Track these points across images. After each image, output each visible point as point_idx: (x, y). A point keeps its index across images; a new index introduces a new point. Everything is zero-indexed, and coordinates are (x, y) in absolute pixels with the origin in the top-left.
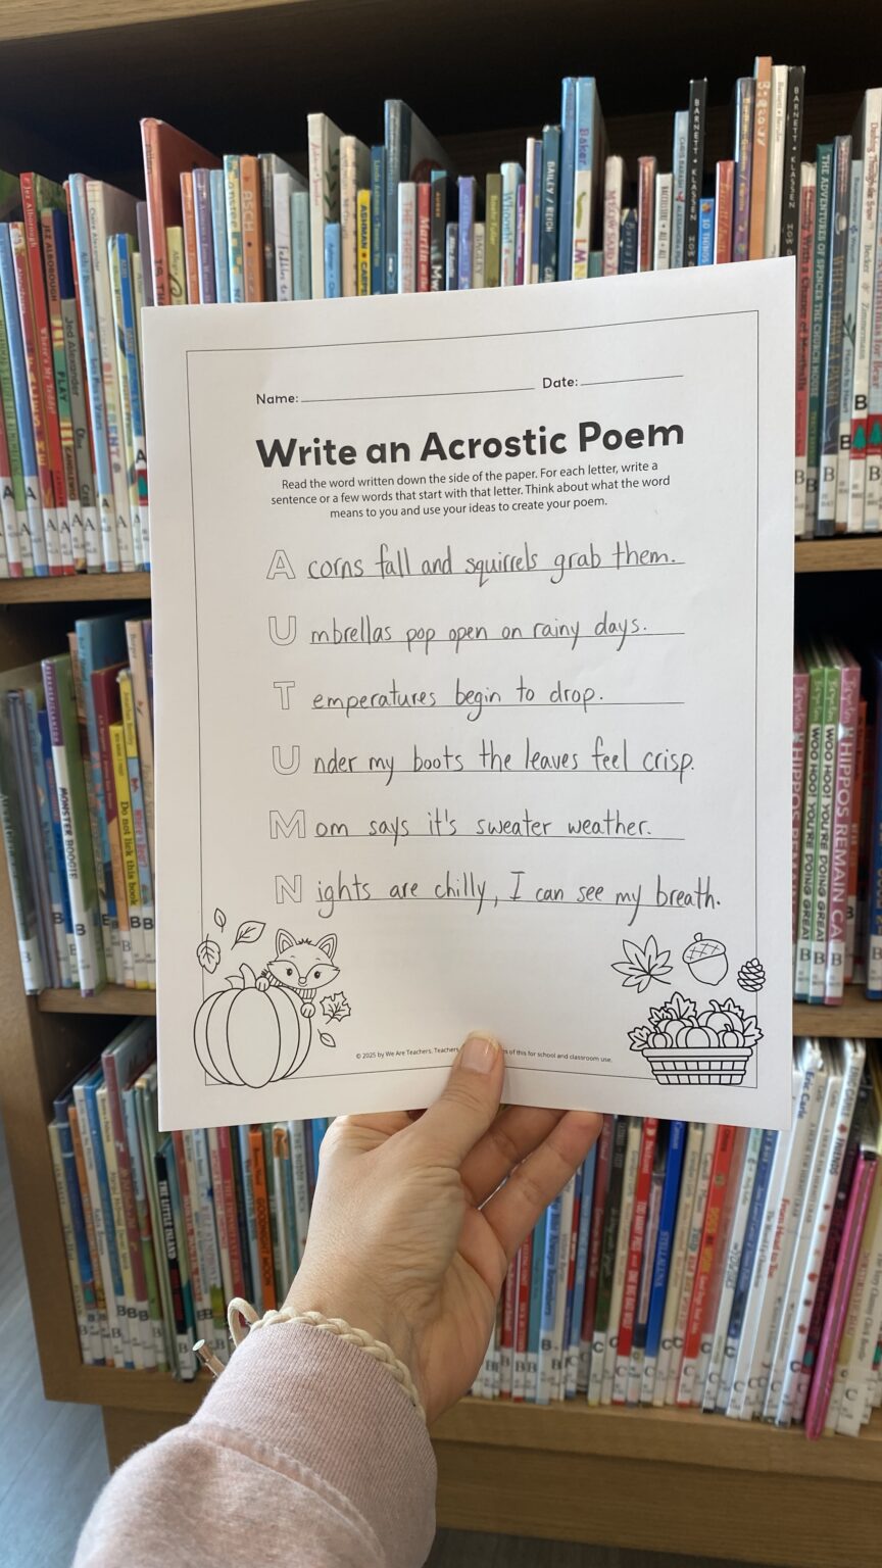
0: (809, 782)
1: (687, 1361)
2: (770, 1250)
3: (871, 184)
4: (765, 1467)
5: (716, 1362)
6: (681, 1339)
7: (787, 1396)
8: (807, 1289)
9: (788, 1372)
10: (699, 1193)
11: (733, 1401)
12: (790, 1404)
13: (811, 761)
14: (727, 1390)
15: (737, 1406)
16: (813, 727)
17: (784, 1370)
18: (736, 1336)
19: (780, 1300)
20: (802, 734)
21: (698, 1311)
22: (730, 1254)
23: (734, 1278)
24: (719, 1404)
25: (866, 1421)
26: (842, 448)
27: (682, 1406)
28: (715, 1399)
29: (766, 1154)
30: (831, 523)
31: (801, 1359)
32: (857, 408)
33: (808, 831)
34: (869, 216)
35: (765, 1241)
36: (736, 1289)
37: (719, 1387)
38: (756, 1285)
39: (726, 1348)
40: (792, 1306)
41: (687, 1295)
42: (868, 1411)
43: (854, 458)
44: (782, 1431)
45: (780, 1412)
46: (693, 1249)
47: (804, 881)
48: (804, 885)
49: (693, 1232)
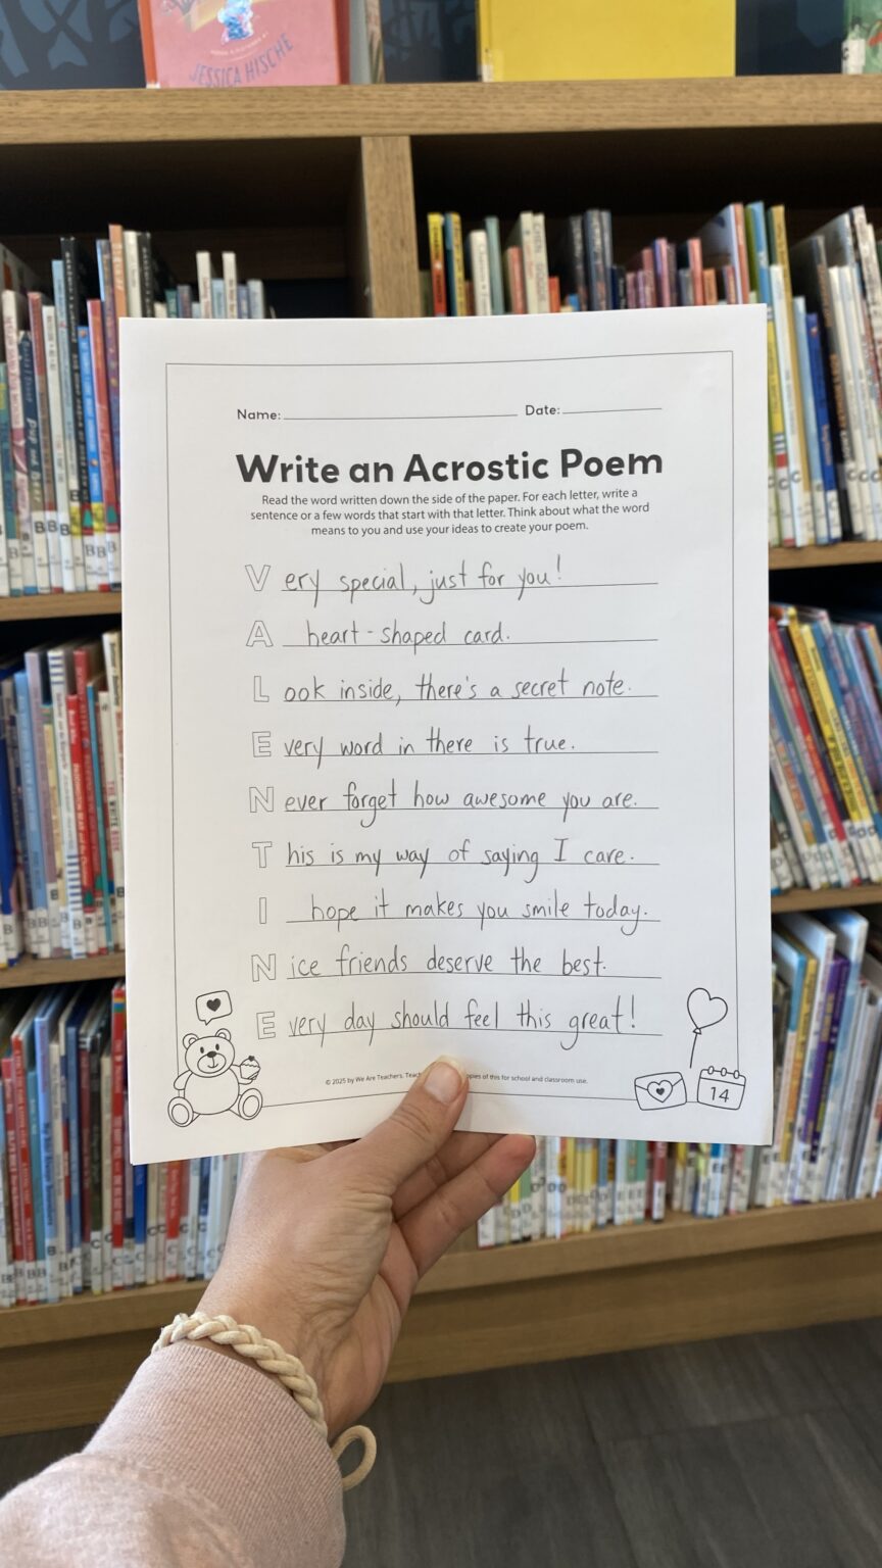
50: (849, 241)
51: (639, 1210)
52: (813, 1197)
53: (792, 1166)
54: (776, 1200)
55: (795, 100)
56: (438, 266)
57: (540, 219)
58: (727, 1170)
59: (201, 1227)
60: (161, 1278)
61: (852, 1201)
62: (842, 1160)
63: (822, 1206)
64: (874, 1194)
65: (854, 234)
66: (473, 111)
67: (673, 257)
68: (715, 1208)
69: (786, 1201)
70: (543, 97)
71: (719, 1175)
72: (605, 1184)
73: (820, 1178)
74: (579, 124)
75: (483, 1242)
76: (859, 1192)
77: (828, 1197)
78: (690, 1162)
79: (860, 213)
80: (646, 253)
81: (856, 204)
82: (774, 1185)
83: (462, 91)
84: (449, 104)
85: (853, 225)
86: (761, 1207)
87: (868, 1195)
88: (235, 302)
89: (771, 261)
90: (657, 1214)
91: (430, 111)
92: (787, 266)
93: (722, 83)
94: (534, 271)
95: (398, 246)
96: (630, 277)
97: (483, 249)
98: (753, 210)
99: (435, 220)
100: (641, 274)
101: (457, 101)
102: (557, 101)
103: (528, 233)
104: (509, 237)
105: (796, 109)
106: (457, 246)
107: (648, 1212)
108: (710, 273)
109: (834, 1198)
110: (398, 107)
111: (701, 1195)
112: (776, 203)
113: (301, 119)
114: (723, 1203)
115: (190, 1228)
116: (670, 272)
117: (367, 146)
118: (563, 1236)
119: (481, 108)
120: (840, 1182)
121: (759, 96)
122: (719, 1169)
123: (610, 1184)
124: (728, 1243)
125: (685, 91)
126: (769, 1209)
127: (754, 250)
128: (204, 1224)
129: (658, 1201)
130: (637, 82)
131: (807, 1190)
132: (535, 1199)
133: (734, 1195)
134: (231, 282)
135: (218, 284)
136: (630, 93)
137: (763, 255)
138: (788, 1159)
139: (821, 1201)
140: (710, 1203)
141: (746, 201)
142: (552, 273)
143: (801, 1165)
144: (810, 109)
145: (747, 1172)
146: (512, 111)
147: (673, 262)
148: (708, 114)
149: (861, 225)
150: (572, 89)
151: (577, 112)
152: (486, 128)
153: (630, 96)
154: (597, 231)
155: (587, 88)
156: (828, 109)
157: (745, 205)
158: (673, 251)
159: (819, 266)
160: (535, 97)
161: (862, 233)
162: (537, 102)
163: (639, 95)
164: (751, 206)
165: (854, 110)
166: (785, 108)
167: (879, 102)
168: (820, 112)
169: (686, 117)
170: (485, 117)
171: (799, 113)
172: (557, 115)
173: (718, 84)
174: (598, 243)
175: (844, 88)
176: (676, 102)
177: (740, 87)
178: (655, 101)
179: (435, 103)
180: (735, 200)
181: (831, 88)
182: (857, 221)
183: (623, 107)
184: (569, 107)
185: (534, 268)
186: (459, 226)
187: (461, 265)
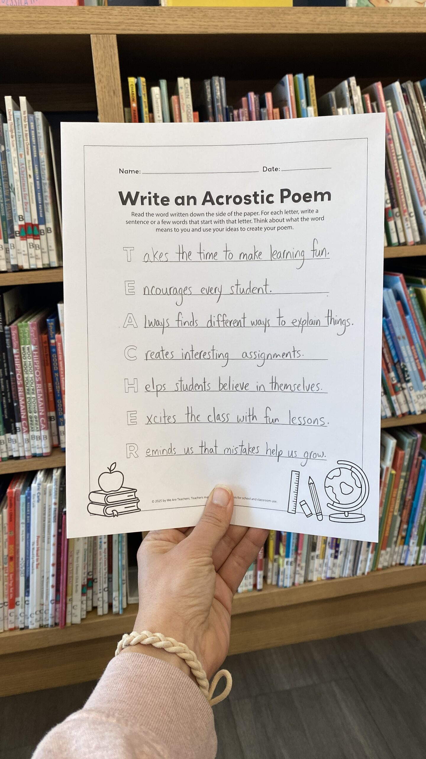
0: (24, 369)
1: (10, 611)
2: (35, 558)
3: (12, 133)
4: (46, 645)
5: (22, 608)
6: (7, 602)
7: (51, 614)
8: (52, 570)
9: (50, 605)
10: (4, 540)
11: (31, 622)
12: (54, 617)
13: (23, 360)
14: (28, 618)
15: (33, 624)
16: (22, 346)
17: (49, 605)
18: (28, 596)
19: (43, 577)
20: (18, 350)
21: (12, 589)
22: (20, 563)
23: (24, 572)
24: (26, 625)
25: (84, 617)
26: (16, 236)
27: (11, 630)
28: (24, 623)
29: (28, 519)
30: (17, 266)
31: (54, 598)
32: (20, 220)
33: (27, 388)
34: (13, 146)
35: (33, 554)
36: (25, 576)
37: (25, 618)
38: (32, 573)
39: (25, 602)
40: (48, 578)
41: (6, 583)
42: (85, 613)
43: (22, 240)
44: (52, 629)
45: (50, 622)
46: (6, 564)
47: (28, 408)
48: (28, 410)
49: (5, 557)
50: (348, 95)
51: (250, 585)
52: (336, 575)
53: (326, 560)
54: (318, 578)
55: (318, 20)
56: (134, 105)
57: (188, 81)
58: (294, 564)
59: (26, 602)
60: (6, 629)
61: (355, 577)
62: (351, 557)
63: (341, 580)
64: (366, 573)
65: (350, 91)
66: (149, 22)
67: (257, 101)
68: (288, 583)
69: (323, 578)
70: (187, 15)
71: (289, 566)
73: (339, 566)
74: (206, 30)
76: (359, 573)
77: (344, 576)
78: (275, 560)
79: (353, 80)
80: (244, 99)
81: (351, 76)
82: (317, 570)
83: (143, 11)
84: (137, 18)
85: (349, 86)
86: (311, 581)
87: (363, 574)
88: (27, 123)
89: (308, 104)
90: (259, 587)
91: (127, 21)
92: (316, 107)
93: (280, 10)
94: (185, 109)
95: (112, 94)
96: (235, 112)
97: (158, 96)
98: (298, 78)
99: (132, 81)
100: (241, 110)
101: (141, 16)
102: (195, 18)
103: (182, 88)
104: (172, 90)
105: (318, 24)
106: (144, 94)
107: (255, 586)
108: (277, 110)
109: (346, 576)
110: (109, 19)
111: (281, 577)
112: (311, 74)
113: (58, 24)
114: (292, 580)
115: (20, 603)
116: (256, 110)
117: (93, 40)
119: (154, 20)
120: (349, 567)
121: (300, 18)
122: (289, 563)
124: (295, 599)
125: (261, 13)
126: (315, 582)
127: (299, 98)
128: (28, 601)
129: (260, 580)
130: (236, 8)
131: (333, 572)
133: (297, 576)
134: (24, 112)
135: (17, 113)
136: (233, 14)
137: (303, 101)
138: (324, 557)
139: (340, 577)
140: (285, 580)
141: (294, 73)
142: (195, 110)
143: (330, 560)
144: (326, 25)
145: (303, 564)
146: (171, 23)
147: (258, 104)
148: (274, 27)
149: (354, 86)
150: (202, 11)
151: (205, 24)
152: (157, 31)
153: (232, 16)
154: (218, 87)
155: (210, 11)
156: (335, 25)
157: (294, 75)
158: (257, 98)
159: (333, 108)
160: (182, 15)
161: (354, 90)
162: (183, 18)
163: (238, 15)
164: (297, 76)
165: (349, 26)
166: (313, 24)
167: (361, 22)
168: (331, 27)
169: (262, 28)
170: (156, 25)
171: (320, 27)
172: (195, 25)
173: (278, 10)
174: (219, 94)
175: (343, 14)
176: (257, 20)
177: (290, 12)
178: (246, 19)
179: (129, 17)
180: (289, 72)
181: (337, 14)
182: (351, 84)
183: (229, 22)
184: (201, 21)
185: (185, 107)
186: (145, 84)
187: (147, 105)
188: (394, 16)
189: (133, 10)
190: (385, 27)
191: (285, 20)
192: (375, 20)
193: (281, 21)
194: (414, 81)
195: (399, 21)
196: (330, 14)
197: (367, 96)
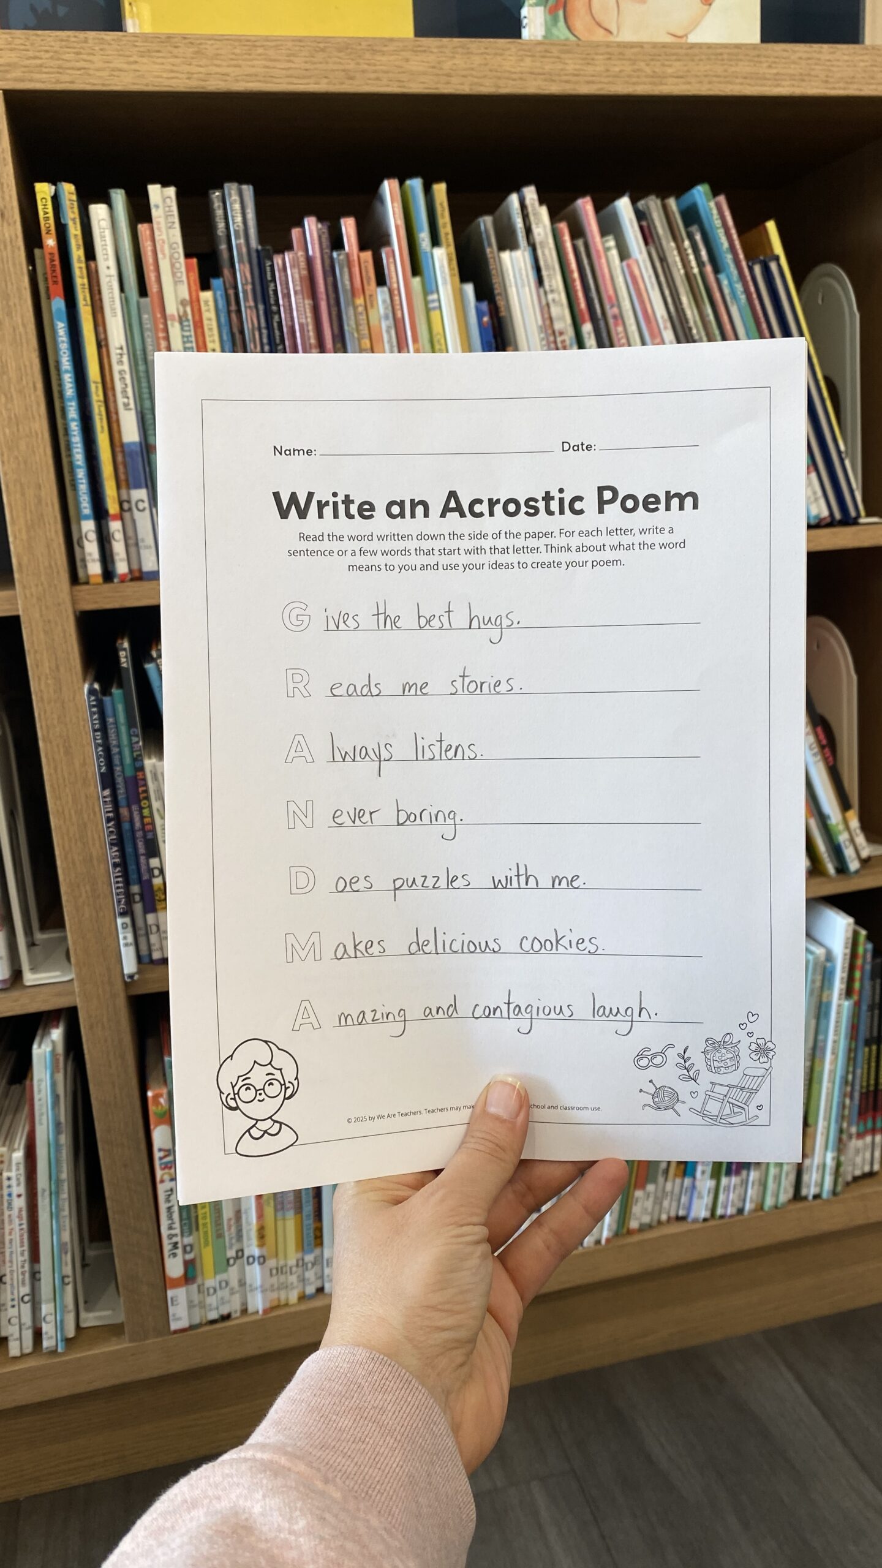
50: (521, 224)
55: (447, 66)
57: (171, 191)
65: (525, 217)
66: (78, 65)
67: (325, 236)
70: (158, 51)
72: (311, 1251)
74: (202, 83)
75: (174, 1326)
79: (530, 193)
80: (295, 232)
81: (527, 183)
83: (62, 40)
84: (48, 55)
85: (523, 206)
89: (434, 243)
91: (28, 62)
92: (452, 249)
94: (168, 251)
96: (278, 260)
97: (106, 224)
98: (412, 188)
99: (44, 190)
100: (289, 256)
101: (56, 52)
102: (176, 57)
103: (157, 207)
104: (140, 212)
105: (448, 75)
106: (74, 220)
108: (367, 255)
112: (438, 180)
116: (322, 253)
118: (265, 1311)
119: (85, 61)
121: (407, 60)
123: (317, 1251)
125: (323, 50)
127: (416, 229)
130: (267, 39)
132: (233, 1273)
136: (260, 51)
137: (424, 237)
141: (402, 177)
142: (188, 255)
144: (465, 77)
146: (125, 66)
147: (326, 242)
148: (352, 78)
149: (533, 205)
150: (192, 43)
151: (201, 69)
152: (94, 84)
153: (260, 55)
154: (237, 206)
155: (210, 42)
156: (485, 77)
157: (402, 183)
158: (325, 230)
159: (488, 250)
160: (149, 51)
161: (535, 214)
162: (149, 56)
163: (271, 53)
164: (408, 182)
165: (514, 80)
166: (438, 75)
167: (541, 71)
168: (476, 80)
169: (326, 80)
170: (91, 72)
171: (454, 80)
172: (177, 72)
173: (360, 44)
174: (239, 219)
175: (501, 55)
176: (315, 63)
177: (385, 49)
178: (290, 61)
179: (31, 54)
180: (389, 176)
181: (488, 54)
182: (528, 202)
183: (253, 66)
184: (190, 65)
185: (166, 247)
186: (74, 197)
187: (81, 242)
188: (609, 59)
189: (38, 39)
190: (593, 82)
191: (375, 65)
192: (570, 68)
193: (366, 67)
194: (663, 196)
195: (621, 71)
196: (472, 53)
197: (563, 226)
